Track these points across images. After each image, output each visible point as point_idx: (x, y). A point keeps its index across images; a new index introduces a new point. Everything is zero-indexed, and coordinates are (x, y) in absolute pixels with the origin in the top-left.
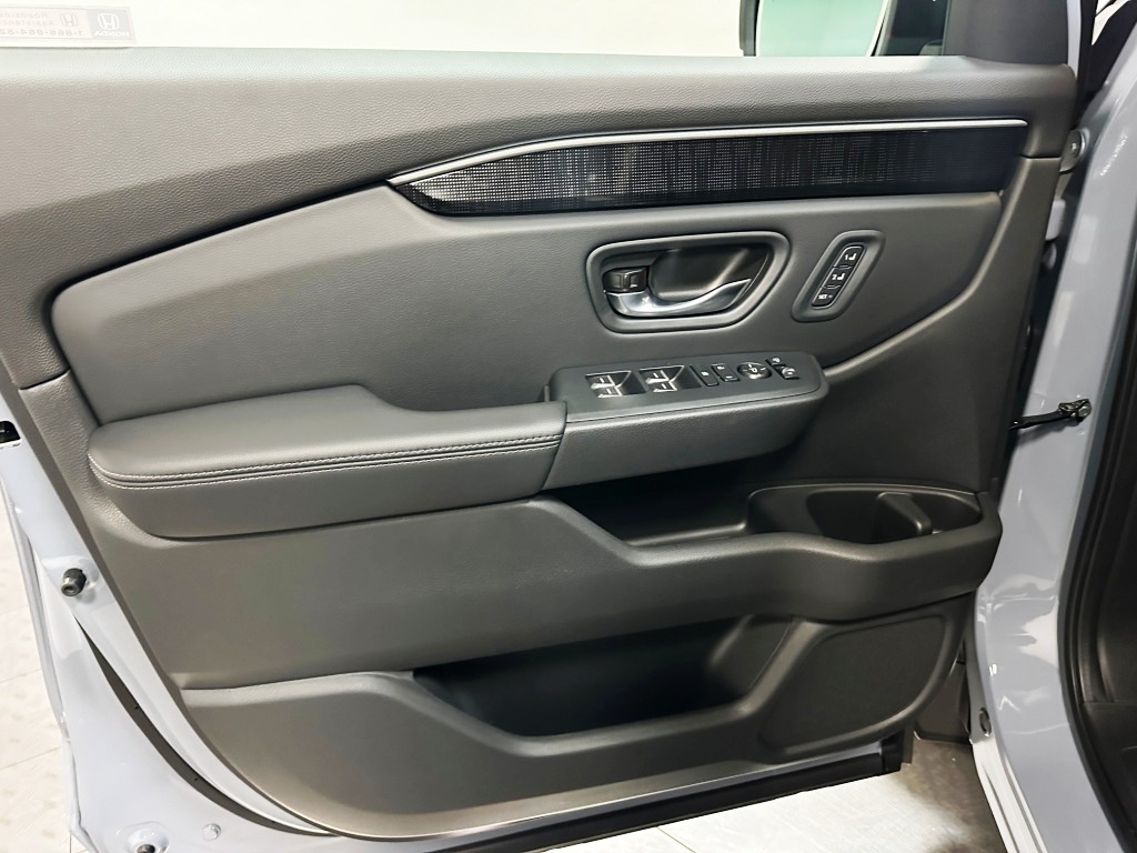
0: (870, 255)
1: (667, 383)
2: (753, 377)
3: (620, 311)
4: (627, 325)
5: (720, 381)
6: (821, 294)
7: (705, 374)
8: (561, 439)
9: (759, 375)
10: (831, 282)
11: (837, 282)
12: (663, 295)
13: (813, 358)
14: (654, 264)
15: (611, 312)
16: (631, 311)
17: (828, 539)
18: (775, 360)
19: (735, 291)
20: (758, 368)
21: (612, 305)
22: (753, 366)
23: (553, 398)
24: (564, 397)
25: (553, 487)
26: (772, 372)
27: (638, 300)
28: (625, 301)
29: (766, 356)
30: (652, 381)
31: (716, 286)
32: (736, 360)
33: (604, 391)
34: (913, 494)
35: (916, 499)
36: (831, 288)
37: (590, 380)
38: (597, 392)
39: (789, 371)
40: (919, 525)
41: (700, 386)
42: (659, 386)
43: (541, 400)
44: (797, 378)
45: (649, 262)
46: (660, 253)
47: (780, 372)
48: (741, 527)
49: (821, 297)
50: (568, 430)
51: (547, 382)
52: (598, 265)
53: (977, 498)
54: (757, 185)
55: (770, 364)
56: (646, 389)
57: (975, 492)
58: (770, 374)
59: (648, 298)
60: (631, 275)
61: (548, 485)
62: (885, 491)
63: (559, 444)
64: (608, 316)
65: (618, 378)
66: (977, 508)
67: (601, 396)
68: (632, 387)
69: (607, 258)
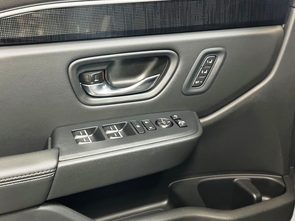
0: (219, 60)
1: (117, 133)
2: (164, 127)
3: (90, 94)
4: (95, 101)
5: (146, 130)
6: (196, 80)
7: (138, 126)
8: (56, 171)
9: (167, 126)
10: (201, 75)
11: (204, 75)
12: (115, 83)
13: (195, 113)
14: (107, 68)
15: (85, 94)
16: (96, 94)
17: (209, 209)
18: (175, 116)
19: (152, 81)
20: (166, 121)
21: (86, 91)
22: (164, 120)
23: (52, 147)
24: (58, 145)
25: (52, 198)
26: (174, 123)
27: (100, 87)
28: (93, 88)
29: (170, 114)
30: (108, 132)
31: (141, 79)
32: (154, 117)
33: (81, 140)
34: (251, 179)
35: (253, 181)
36: (201, 77)
37: (74, 133)
38: (77, 141)
39: (181, 123)
40: (255, 196)
41: (135, 134)
42: (113, 135)
43: (45, 148)
44: (187, 126)
45: (105, 67)
46: (110, 63)
47: (177, 123)
48: (165, 203)
49: (197, 82)
50: (60, 165)
51: (50, 134)
52: (75, 70)
53: (283, 178)
54: (159, 27)
55: (172, 118)
56: (106, 137)
57: (282, 176)
58: (172, 124)
59: (106, 86)
60: (94, 75)
61: (49, 198)
62: (238, 178)
63: (55, 174)
64: (83, 97)
65: (90, 131)
66: (283, 184)
67: (80, 143)
68: (98, 136)
69: (80, 67)
